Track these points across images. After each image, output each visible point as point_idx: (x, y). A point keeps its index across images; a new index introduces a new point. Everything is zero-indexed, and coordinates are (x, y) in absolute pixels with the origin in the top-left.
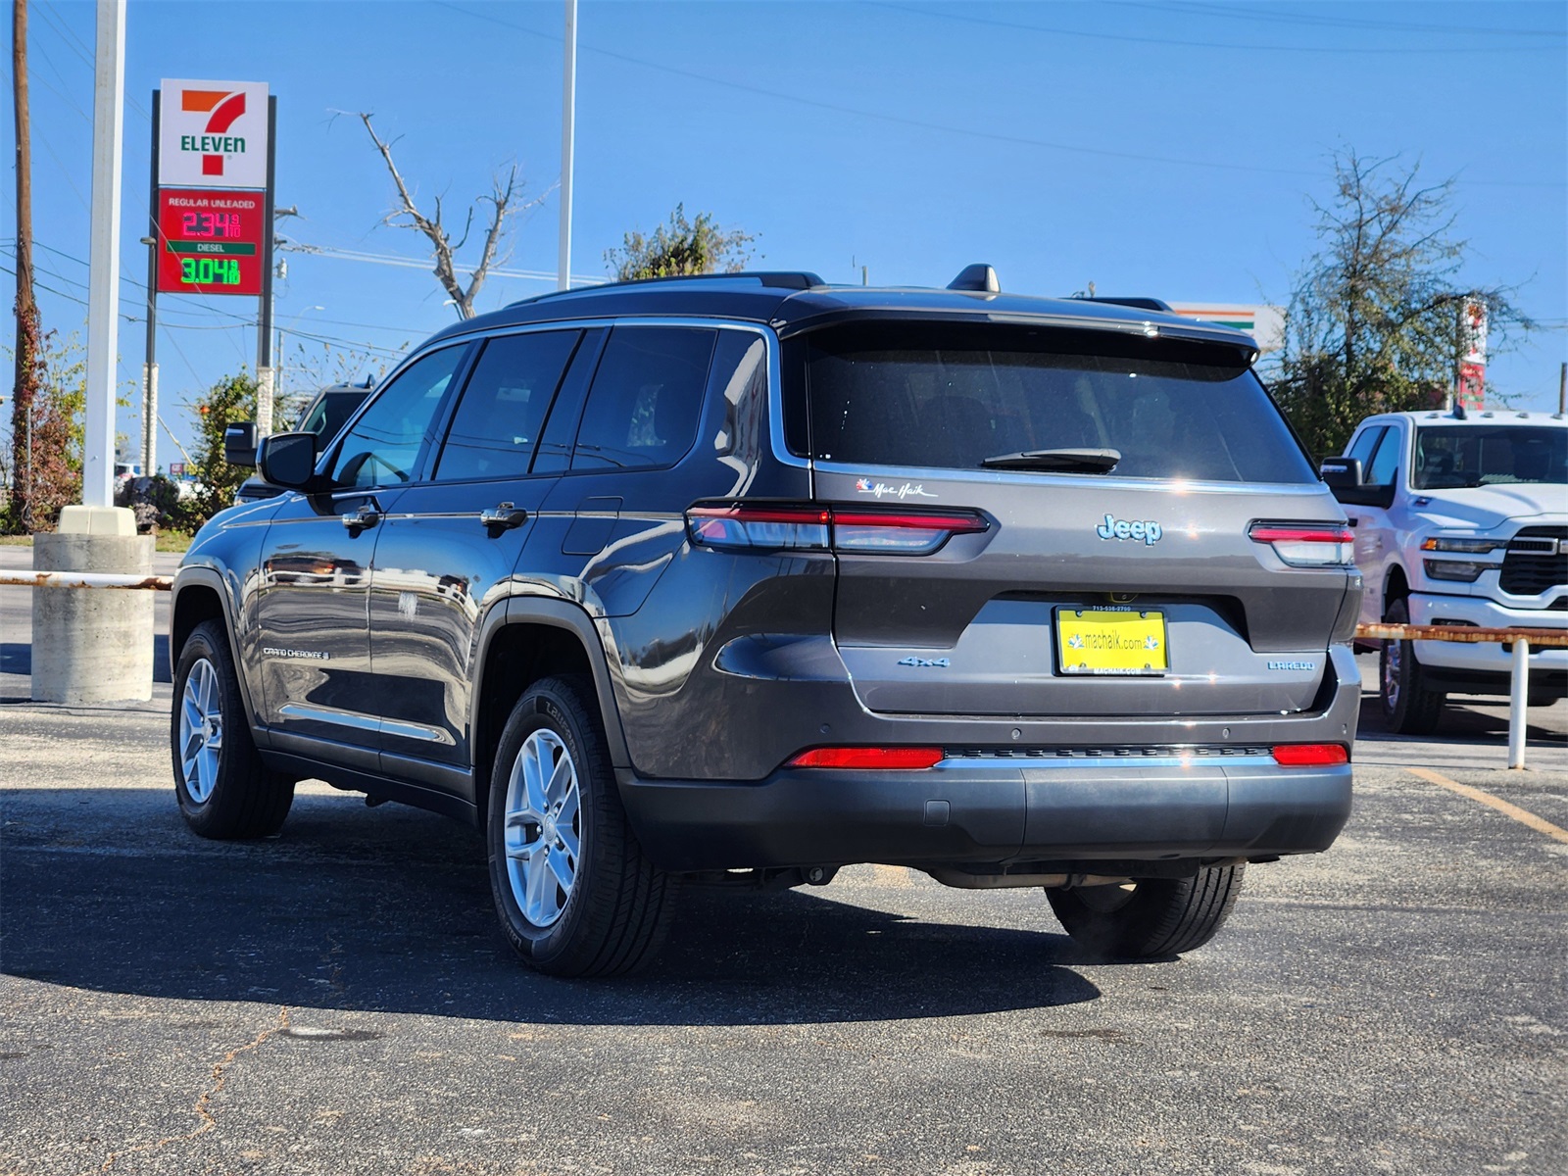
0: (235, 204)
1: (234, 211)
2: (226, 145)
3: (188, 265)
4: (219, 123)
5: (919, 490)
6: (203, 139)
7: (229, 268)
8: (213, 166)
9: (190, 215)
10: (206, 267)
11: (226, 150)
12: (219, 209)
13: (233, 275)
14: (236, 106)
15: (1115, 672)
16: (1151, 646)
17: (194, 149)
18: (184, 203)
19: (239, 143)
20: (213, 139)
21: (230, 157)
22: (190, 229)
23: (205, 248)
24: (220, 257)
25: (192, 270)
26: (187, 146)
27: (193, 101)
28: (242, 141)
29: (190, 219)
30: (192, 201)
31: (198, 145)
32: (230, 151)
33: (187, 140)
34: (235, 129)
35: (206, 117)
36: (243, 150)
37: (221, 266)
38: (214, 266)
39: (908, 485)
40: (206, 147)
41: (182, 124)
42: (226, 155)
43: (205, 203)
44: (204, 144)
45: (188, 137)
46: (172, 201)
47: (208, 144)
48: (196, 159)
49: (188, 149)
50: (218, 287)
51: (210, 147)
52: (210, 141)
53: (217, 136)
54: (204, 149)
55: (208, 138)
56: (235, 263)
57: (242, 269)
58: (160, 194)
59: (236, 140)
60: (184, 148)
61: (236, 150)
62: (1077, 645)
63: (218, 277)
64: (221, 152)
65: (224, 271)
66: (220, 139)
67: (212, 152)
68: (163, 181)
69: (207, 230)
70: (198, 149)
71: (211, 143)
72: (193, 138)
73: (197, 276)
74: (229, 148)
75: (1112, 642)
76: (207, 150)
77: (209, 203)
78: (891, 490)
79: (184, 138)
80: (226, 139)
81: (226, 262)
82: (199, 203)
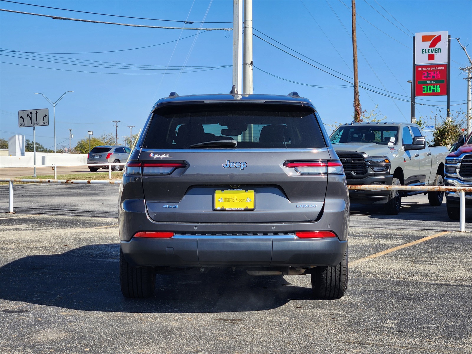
0: (438, 68)
1: (438, 70)
2: (435, 51)
3: (425, 88)
4: (433, 45)
5: (167, 156)
6: (428, 50)
7: (437, 88)
8: (431, 57)
9: (424, 73)
10: (430, 88)
11: (435, 52)
12: (433, 70)
13: (438, 89)
14: (438, 39)
15: (234, 209)
16: (248, 201)
17: (425, 53)
18: (423, 69)
19: (439, 50)
20: (431, 49)
21: (436, 54)
22: (425, 77)
23: (429, 82)
24: (434, 85)
25: (426, 89)
26: (423, 52)
27: (425, 39)
28: (440, 49)
29: (424, 74)
30: (425, 69)
31: (427, 51)
32: (437, 52)
33: (423, 50)
34: (438, 46)
35: (429, 43)
36: (440, 52)
37: (434, 87)
38: (432, 88)
39: (165, 154)
40: (429, 52)
41: (422, 46)
42: (435, 54)
43: (429, 69)
44: (428, 51)
45: (424, 50)
46: (419, 69)
47: (430, 51)
48: (427, 56)
49: (424, 53)
50: (434, 94)
51: (430, 52)
52: (430, 50)
53: (432, 48)
54: (428, 53)
55: (430, 49)
56: (438, 86)
57: (440, 88)
58: (416, 67)
59: (438, 49)
60: (422, 53)
61: (438, 52)
62: (221, 201)
63: (433, 91)
64: (434, 53)
65: (435, 89)
66: (433, 49)
67: (431, 53)
68: (417, 63)
69: (429, 77)
70: (427, 53)
71: (431, 51)
72: (425, 50)
73: (427, 91)
74: (436, 51)
75: (235, 200)
76: (430, 53)
77: (430, 69)
78: (159, 156)
79: (422, 50)
80: (435, 49)
81: (436, 86)
82: (427, 69)
